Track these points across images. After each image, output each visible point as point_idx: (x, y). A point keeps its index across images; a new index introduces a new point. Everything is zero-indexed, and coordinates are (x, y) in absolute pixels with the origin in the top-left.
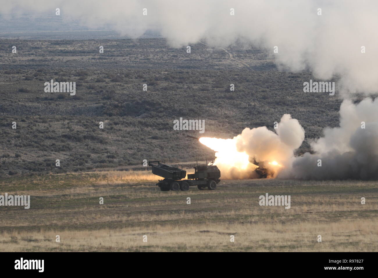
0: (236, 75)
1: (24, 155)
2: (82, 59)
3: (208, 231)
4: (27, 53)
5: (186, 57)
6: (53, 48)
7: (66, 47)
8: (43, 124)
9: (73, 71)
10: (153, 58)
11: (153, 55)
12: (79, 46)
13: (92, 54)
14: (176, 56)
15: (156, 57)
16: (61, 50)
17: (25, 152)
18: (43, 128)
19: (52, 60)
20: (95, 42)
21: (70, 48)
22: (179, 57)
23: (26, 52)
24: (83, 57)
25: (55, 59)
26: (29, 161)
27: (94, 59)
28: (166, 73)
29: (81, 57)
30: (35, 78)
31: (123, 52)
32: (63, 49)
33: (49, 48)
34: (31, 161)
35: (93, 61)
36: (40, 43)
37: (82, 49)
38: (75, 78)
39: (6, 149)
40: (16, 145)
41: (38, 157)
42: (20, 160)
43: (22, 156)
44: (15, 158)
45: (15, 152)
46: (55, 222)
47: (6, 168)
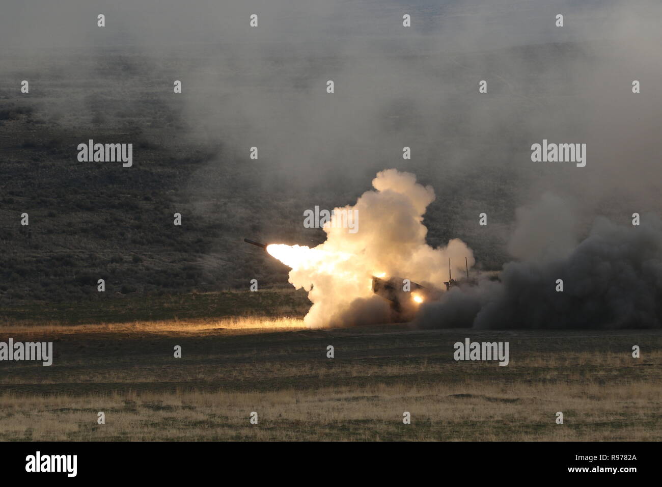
1: (148, 259)
3: (468, 396)
8: (182, 205)
17: (150, 253)
26: (157, 268)
34: (160, 269)
39: (117, 247)
40: (134, 242)
41: (172, 262)
42: (141, 268)
43: (145, 260)
44: (133, 264)
45: (132, 253)
46: (201, 376)
47: (117, 282)
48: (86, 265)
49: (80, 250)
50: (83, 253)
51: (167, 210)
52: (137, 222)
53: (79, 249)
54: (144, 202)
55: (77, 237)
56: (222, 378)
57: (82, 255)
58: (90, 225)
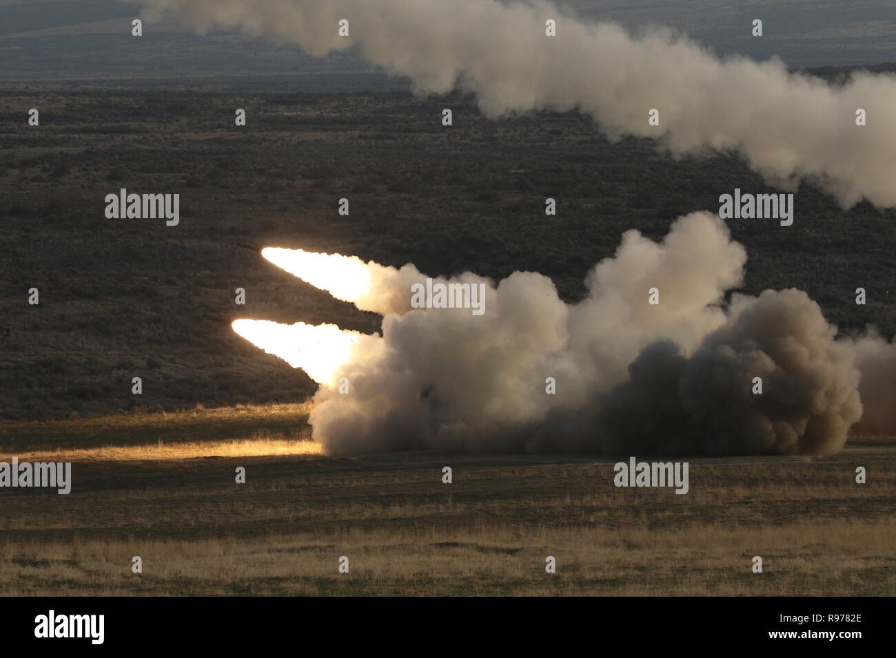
0: (688, 177)
1: (168, 364)
2: (337, 137)
4: (208, 123)
5: (582, 134)
6: (272, 112)
7: (301, 110)
8: (218, 290)
9: (302, 167)
10: (505, 136)
11: (503, 130)
12: (332, 107)
13: (360, 126)
14: (559, 133)
15: (511, 134)
16: (287, 116)
17: (170, 356)
18: (215, 300)
19: (264, 140)
20: (372, 98)
21: (312, 113)
22: (566, 136)
23: (206, 121)
24: (338, 133)
25: (272, 138)
26: (180, 377)
27: (365, 137)
28: (522, 171)
29: (335, 134)
30: (210, 181)
31: (434, 122)
32: (294, 114)
33: (261, 113)
34: (183, 377)
35: (362, 142)
36: (243, 100)
37: (339, 114)
38: (304, 184)
39: (127, 348)
40: (150, 340)
41: (201, 368)
42: (158, 375)
43: (163, 365)
44: (147, 372)
45: (147, 356)
46: (139, 520)
47: (124, 395)
48: (83, 372)
49: (75, 352)
50: (79, 355)
51: (196, 297)
52: (155, 314)
53: (74, 350)
54: (167, 286)
55: (72, 334)
56: (167, 523)
57: (78, 359)
58: (91, 318)
